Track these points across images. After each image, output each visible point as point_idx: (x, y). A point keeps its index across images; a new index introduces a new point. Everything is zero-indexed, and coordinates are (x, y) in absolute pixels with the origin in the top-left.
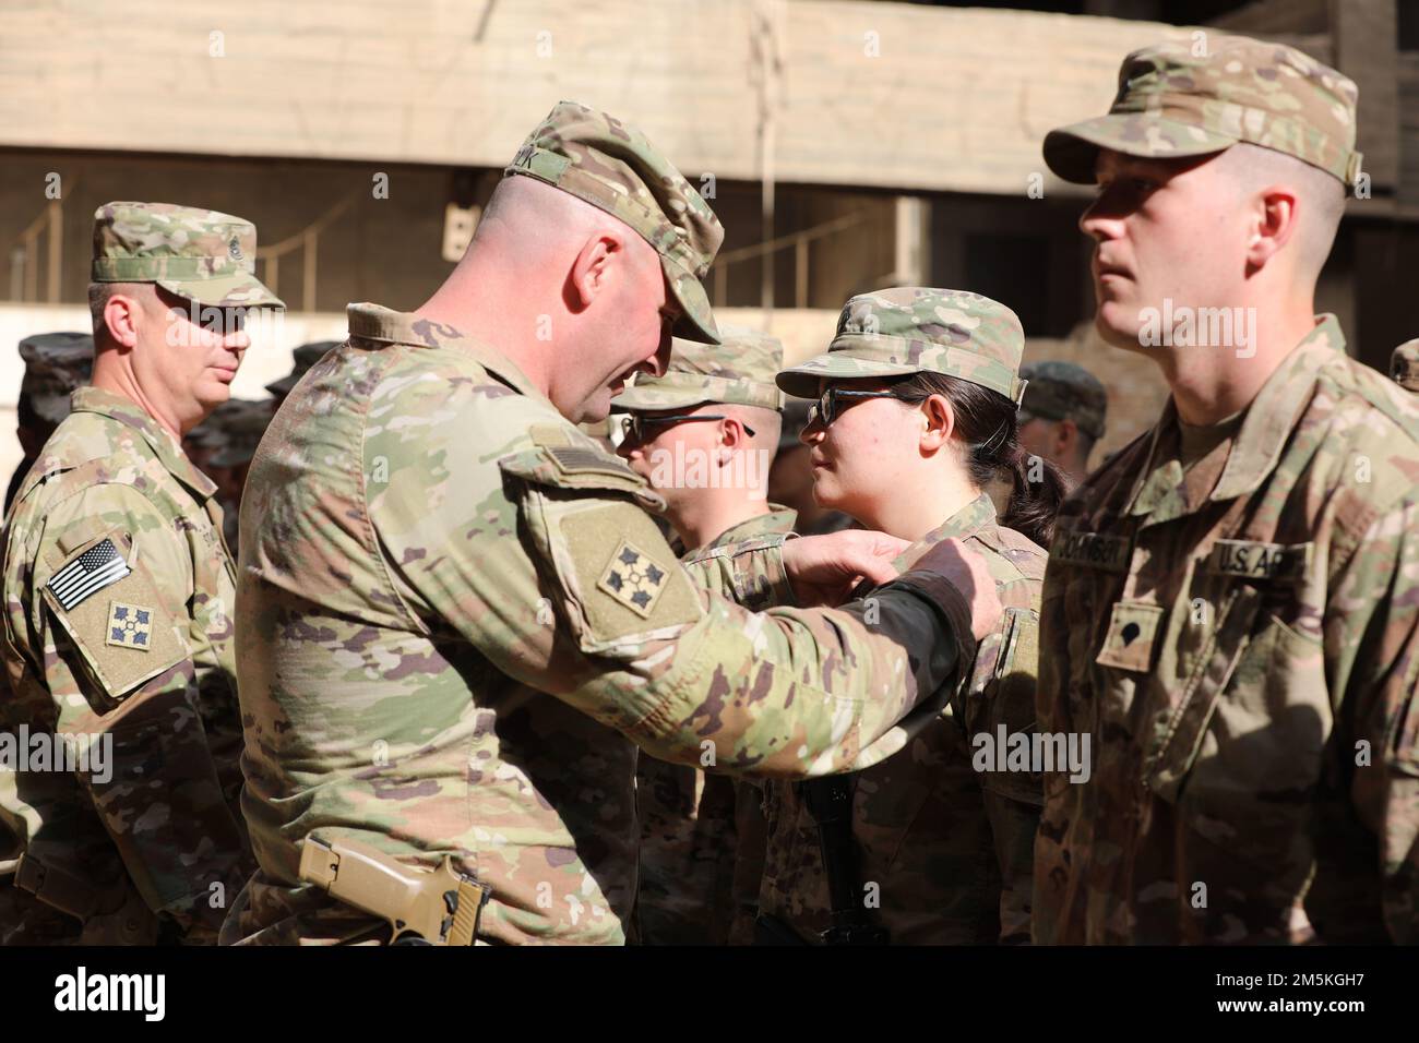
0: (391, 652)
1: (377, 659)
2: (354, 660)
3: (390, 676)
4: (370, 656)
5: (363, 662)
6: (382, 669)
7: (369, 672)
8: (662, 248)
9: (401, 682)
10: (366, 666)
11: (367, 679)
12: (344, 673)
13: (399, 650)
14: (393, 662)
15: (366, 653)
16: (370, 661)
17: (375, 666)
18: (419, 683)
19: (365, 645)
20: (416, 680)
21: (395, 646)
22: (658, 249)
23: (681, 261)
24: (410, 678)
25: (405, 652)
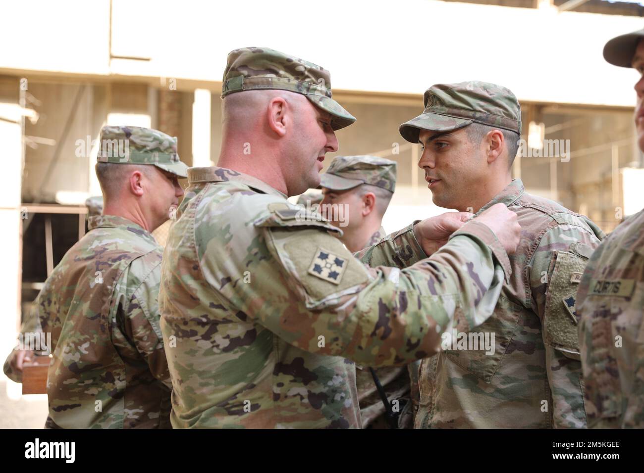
0: (225, 338)
1: (218, 342)
2: (206, 345)
3: (226, 350)
4: (214, 342)
5: (211, 345)
6: (221, 347)
7: (215, 350)
8: (305, 92)
9: (232, 352)
10: (213, 347)
11: (215, 354)
12: (202, 352)
13: (228, 337)
14: (226, 343)
15: (212, 340)
16: (215, 344)
17: (218, 346)
18: (241, 351)
19: (212, 336)
20: (239, 350)
21: (225, 335)
22: (303, 93)
23: (316, 93)
24: (236, 350)
25: (231, 337)
